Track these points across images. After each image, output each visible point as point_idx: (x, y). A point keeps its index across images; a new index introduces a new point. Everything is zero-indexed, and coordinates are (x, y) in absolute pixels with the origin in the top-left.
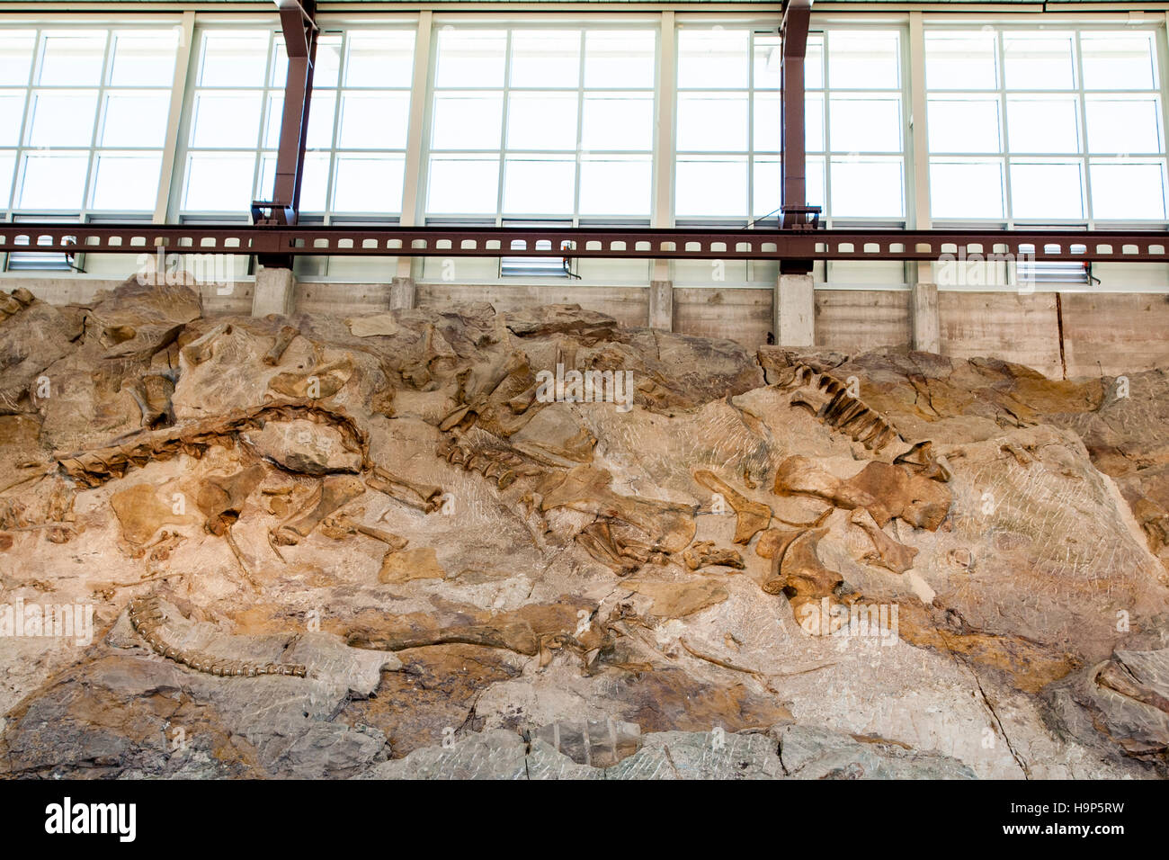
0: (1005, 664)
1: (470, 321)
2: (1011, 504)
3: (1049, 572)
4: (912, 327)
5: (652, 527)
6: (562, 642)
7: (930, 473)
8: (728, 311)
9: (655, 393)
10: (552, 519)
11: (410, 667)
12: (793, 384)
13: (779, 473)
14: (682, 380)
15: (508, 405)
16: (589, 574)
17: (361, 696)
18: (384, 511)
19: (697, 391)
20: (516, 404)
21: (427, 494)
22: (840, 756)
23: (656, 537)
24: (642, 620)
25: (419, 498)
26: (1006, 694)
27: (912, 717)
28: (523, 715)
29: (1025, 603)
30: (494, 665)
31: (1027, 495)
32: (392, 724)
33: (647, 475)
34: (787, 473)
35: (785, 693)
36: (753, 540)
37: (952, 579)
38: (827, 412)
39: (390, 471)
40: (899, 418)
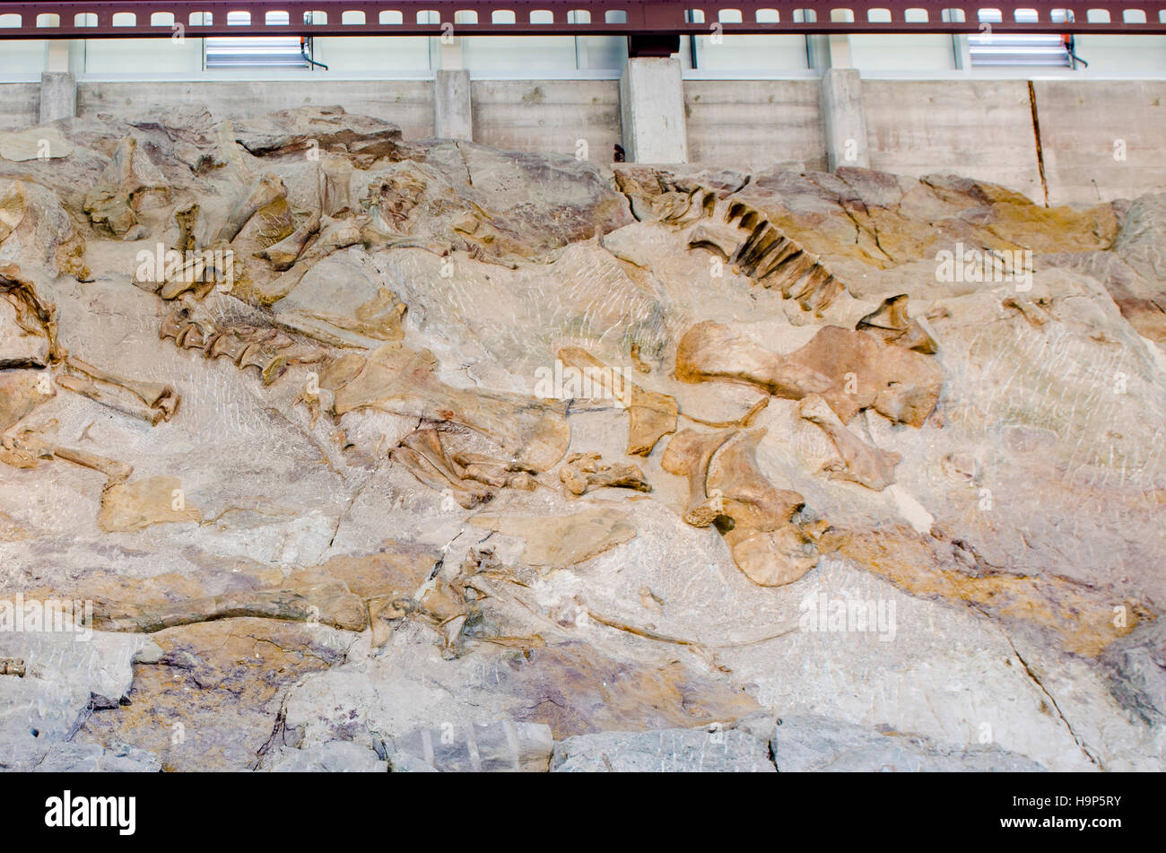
0: (1046, 616)
1: (181, 134)
2: (1025, 384)
3: (1087, 482)
4: (825, 133)
5: (505, 433)
6: (404, 608)
7: (911, 341)
8: (553, 114)
9: (481, 235)
10: (352, 427)
11: (173, 655)
12: (688, 216)
13: (682, 348)
14: (512, 216)
15: (265, 257)
16: (420, 507)
17: (108, 702)
18: (85, 424)
19: (534, 231)
20: (278, 254)
21: (154, 396)
22: (864, 756)
23: (513, 449)
24: (511, 572)
25: (141, 402)
26: (1053, 660)
27: (928, 698)
28: (360, 720)
29: (1058, 528)
30: (300, 648)
31: (1046, 371)
32: (161, 743)
33: (490, 356)
34: (695, 349)
35: (743, 673)
36: (657, 449)
37: (952, 495)
38: (740, 256)
39: (91, 361)
40: (839, 264)
